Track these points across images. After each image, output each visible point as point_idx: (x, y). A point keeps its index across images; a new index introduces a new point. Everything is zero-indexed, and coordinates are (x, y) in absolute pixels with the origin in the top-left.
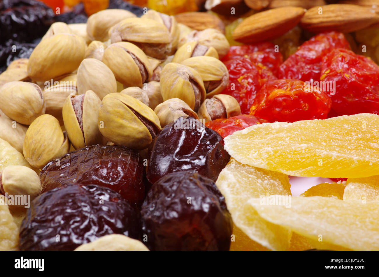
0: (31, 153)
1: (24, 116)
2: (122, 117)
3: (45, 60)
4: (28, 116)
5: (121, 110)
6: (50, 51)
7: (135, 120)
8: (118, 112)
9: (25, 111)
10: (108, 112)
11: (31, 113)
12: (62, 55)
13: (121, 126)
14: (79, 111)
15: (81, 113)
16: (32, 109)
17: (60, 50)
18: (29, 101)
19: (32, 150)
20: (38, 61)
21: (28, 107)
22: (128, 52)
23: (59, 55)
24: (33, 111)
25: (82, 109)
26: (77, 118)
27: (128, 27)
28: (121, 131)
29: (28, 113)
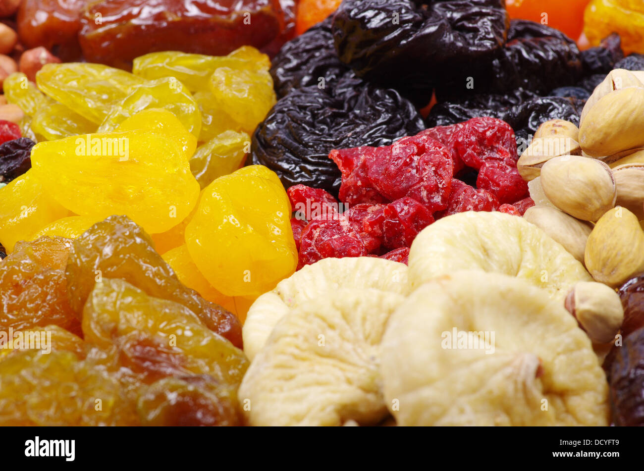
0: (601, 263)
1: (586, 208)
3: (610, 125)
4: (592, 208)
9: (588, 200)
11: (597, 204)
16: (599, 198)
18: (595, 187)
19: (603, 260)
20: (598, 127)
21: (594, 194)
23: (631, 119)
24: (600, 201)
29: (592, 204)
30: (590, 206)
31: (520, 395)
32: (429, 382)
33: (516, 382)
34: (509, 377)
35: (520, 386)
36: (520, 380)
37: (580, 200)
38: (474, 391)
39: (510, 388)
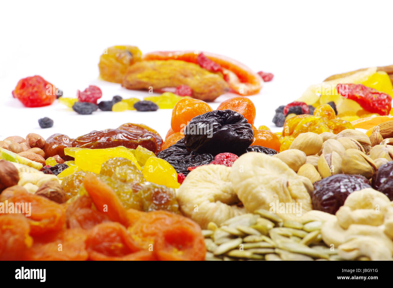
2: (357, 159)
3: (302, 144)
4: (297, 165)
5: (357, 156)
6: (305, 139)
7: (364, 162)
8: (355, 157)
9: (296, 162)
10: (349, 157)
11: (300, 163)
12: (312, 142)
13: (357, 164)
14: (329, 161)
15: (330, 162)
16: (300, 161)
17: (310, 139)
20: (297, 145)
22: (352, 140)
23: (310, 141)
25: (331, 160)
26: (328, 164)
27: (348, 132)
28: (356, 167)
29: (298, 163)
30: (297, 164)
31: (282, 189)
32: (250, 177)
33: (280, 184)
34: (278, 182)
35: (282, 186)
36: (282, 183)
37: (293, 162)
38: (266, 184)
39: (278, 185)
